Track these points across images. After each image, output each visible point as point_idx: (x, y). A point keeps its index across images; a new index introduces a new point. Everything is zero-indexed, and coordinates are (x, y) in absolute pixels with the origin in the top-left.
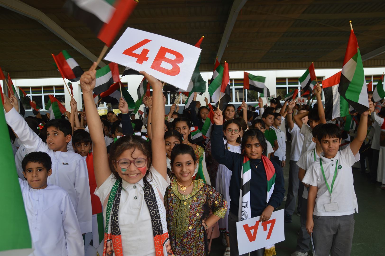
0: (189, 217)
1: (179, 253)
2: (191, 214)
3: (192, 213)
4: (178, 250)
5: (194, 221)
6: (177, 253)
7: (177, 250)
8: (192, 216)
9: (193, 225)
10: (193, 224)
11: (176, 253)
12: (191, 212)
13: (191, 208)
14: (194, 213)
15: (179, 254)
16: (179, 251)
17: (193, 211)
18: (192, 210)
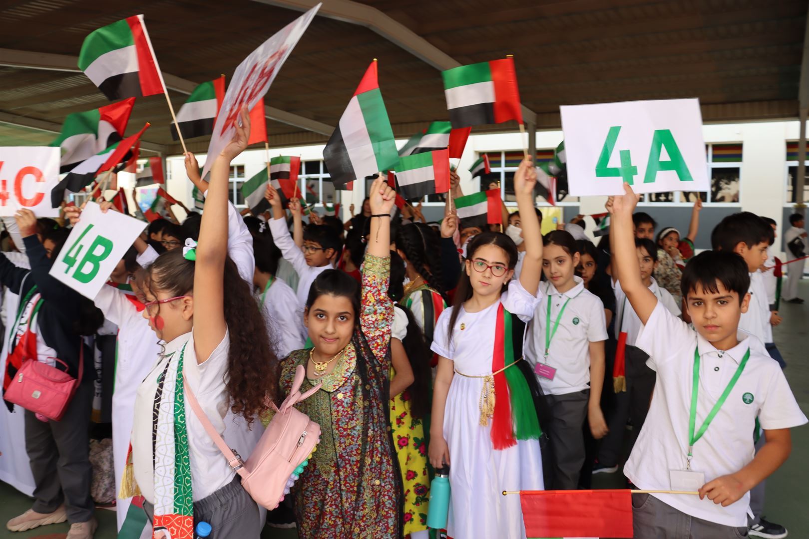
0: (335, 423)
1: (333, 502)
2: (338, 414)
3: (341, 412)
4: (331, 497)
5: (350, 429)
6: (330, 502)
7: (329, 496)
8: (340, 419)
9: (350, 437)
10: (349, 435)
11: (328, 502)
12: (338, 412)
13: (335, 402)
14: (345, 412)
15: (333, 505)
16: (333, 497)
17: (340, 407)
18: (338, 406)
